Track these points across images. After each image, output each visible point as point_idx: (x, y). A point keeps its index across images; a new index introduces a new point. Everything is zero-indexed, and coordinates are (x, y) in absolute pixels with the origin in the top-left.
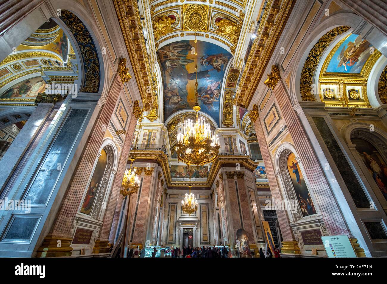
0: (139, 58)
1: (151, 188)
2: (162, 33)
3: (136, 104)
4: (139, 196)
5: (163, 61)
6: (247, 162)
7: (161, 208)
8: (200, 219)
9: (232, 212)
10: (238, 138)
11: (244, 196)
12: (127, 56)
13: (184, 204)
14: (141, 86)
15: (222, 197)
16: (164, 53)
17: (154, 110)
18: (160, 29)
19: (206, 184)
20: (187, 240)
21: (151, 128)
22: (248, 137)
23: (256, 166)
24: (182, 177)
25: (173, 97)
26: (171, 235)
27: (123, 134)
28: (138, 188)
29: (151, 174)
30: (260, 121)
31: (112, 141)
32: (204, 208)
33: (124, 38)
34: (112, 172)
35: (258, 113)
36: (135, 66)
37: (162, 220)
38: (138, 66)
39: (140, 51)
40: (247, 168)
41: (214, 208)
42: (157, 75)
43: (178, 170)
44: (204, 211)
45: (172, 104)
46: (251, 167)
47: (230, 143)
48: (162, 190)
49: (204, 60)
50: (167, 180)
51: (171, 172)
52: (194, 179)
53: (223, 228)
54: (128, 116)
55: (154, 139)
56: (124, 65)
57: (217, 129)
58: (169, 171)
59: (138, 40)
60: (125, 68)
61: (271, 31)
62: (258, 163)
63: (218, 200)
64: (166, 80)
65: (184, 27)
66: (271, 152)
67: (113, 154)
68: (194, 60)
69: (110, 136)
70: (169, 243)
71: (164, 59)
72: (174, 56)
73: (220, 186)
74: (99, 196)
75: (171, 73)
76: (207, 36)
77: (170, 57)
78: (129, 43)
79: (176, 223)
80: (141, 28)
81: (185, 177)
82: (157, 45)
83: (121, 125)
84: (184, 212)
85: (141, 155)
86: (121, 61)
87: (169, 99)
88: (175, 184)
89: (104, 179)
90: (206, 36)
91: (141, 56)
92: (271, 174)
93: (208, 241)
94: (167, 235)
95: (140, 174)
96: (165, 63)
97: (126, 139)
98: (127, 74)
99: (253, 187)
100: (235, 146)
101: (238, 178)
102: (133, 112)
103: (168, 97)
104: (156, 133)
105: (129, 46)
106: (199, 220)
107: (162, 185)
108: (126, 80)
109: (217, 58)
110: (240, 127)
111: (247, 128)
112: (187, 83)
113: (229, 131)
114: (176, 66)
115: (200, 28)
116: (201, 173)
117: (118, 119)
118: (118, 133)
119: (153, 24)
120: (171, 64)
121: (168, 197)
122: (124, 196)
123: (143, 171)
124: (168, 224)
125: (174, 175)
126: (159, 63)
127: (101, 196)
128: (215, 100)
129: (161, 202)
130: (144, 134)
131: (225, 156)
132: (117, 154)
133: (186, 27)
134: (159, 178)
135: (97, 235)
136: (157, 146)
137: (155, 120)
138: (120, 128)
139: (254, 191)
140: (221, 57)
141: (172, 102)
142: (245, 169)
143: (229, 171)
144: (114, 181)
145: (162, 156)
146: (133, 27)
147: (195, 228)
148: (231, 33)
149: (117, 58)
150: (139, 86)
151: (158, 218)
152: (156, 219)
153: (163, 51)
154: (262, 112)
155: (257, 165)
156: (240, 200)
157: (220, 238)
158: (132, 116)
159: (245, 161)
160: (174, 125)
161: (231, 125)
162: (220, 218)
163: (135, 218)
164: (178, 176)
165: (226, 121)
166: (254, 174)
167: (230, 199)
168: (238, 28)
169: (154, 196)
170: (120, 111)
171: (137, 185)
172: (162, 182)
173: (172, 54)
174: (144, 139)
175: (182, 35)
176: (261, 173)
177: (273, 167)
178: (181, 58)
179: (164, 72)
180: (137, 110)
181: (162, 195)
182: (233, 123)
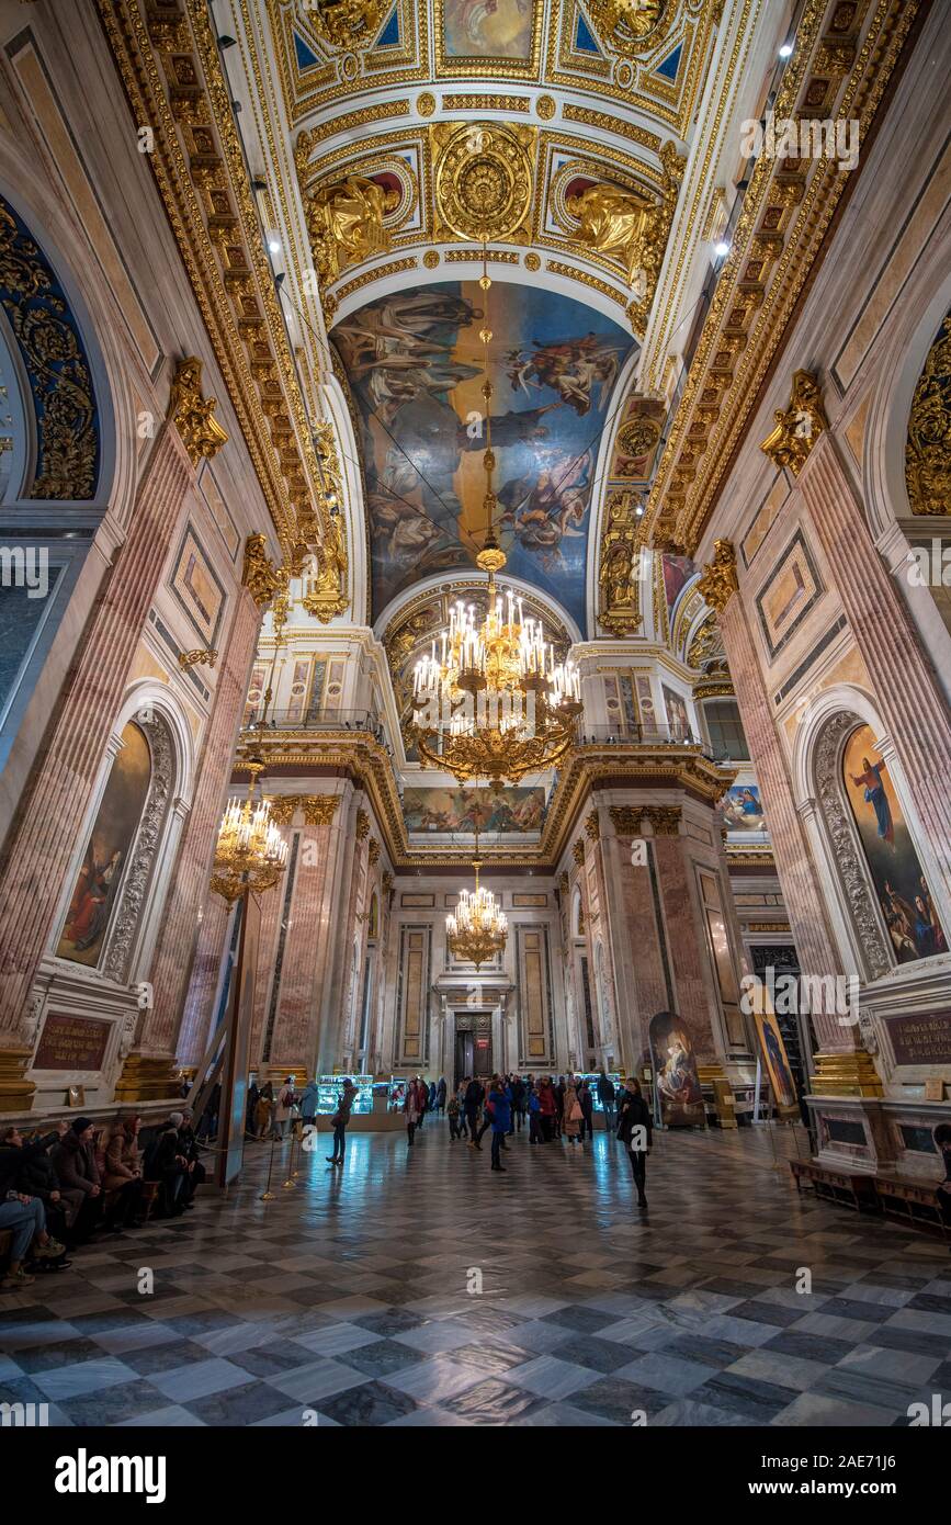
0: (254, 355)
1: (330, 872)
2: (347, 255)
3: (252, 547)
4: (288, 900)
5: (359, 376)
6: (692, 769)
7: (373, 942)
8: (518, 981)
9: (635, 953)
10: (660, 680)
11: (679, 896)
12: (204, 350)
13: (455, 927)
14: (268, 477)
15: (597, 902)
16: (362, 340)
17: (333, 575)
18: (339, 237)
19: (539, 856)
20: (469, 1054)
21: (321, 647)
22: (699, 673)
23: (725, 785)
24: (449, 830)
25: (402, 523)
26: (412, 1036)
27: (207, 665)
28: (279, 870)
29: (330, 818)
30: (742, 604)
31: (163, 693)
32: (531, 941)
33: (188, 273)
34: (172, 809)
35: (733, 574)
36: (241, 392)
37: (376, 985)
38: (255, 390)
39: (257, 326)
40: (692, 793)
41: (569, 940)
42: (335, 435)
43: (431, 805)
44: (531, 951)
45: (401, 550)
46: (709, 788)
47: (626, 699)
48: (374, 879)
49: (522, 365)
50: (392, 841)
51: (405, 812)
52: (493, 835)
53: (600, 1011)
54: (224, 595)
55: (334, 690)
56: (193, 384)
57: (578, 645)
58: (398, 809)
59: (244, 278)
60: (201, 397)
61: (792, 224)
62: (735, 773)
63: (581, 913)
64: (372, 453)
65: (438, 225)
66: (781, 726)
67: (171, 740)
68: (483, 366)
69: (154, 671)
70: (404, 1065)
71: (361, 368)
72: (401, 353)
73: (590, 862)
74: (129, 899)
75: (393, 422)
76: (532, 262)
77: (386, 356)
78: (210, 295)
79: (428, 994)
80: (256, 229)
81: (457, 830)
82: (329, 307)
83: (198, 630)
84: (458, 955)
85: (288, 748)
86: (182, 366)
87: (386, 531)
88: (421, 856)
89: (142, 834)
90: (527, 260)
91: (262, 348)
92: (779, 808)
93: (547, 1058)
94: (398, 1038)
95: (289, 819)
96: (368, 385)
97: (219, 686)
98: (210, 422)
99: (714, 861)
100: (647, 710)
101: (656, 829)
102: (244, 578)
103: (385, 523)
104: (341, 666)
105: (213, 304)
106: (514, 984)
107: (372, 860)
108: (206, 449)
109: (576, 357)
110: (665, 638)
111: (694, 640)
112: (457, 466)
113: (626, 651)
114: (412, 393)
115: (504, 228)
116: (518, 813)
117: (185, 607)
118: (186, 661)
119: (307, 215)
120: (389, 386)
121: (397, 902)
122: (230, 899)
123: (300, 808)
124: (400, 1000)
125: (417, 823)
126: (341, 383)
127: (134, 899)
128: (571, 533)
129: (371, 922)
130: (298, 669)
131: (606, 748)
132: (189, 741)
133: (445, 226)
134: (361, 833)
135: (128, 1037)
136: (348, 716)
137: (338, 613)
138: (192, 643)
139: (718, 878)
140: (589, 350)
141: (401, 541)
142: (685, 797)
143: (624, 803)
144: (182, 842)
145: (366, 753)
146: (223, 221)
147: (497, 1012)
148: (631, 246)
149: (162, 357)
150: (264, 474)
151: (363, 975)
152: (354, 983)
153: (356, 331)
154: (752, 568)
155: (731, 782)
156: (663, 912)
157: (591, 1045)
158: (239, 597)
159: (683, 764)
160: (412, 634)
161: (632, 629)
162: (590, 977)
163: (277, 978)
164: (433, 826)
165: (611, 613)
166: (719, 816)
167: (628, 908)
168: (659, 222)
169: (344, 902)
170: (188, 573)
171: (277, 859)
172: (371, 850)
173: (395, 343)
174: (297, 690)
175: (432, 259)
176: (747, 811)
177: (789, 783)
178: (430, 361)
179: (366, 420)
180: (260, 573)
181: (374, 896)
182: (639, 619)
